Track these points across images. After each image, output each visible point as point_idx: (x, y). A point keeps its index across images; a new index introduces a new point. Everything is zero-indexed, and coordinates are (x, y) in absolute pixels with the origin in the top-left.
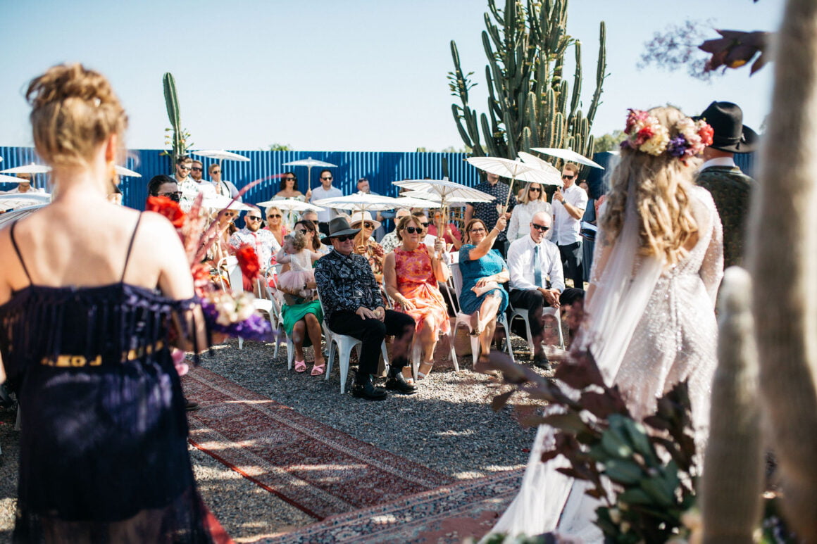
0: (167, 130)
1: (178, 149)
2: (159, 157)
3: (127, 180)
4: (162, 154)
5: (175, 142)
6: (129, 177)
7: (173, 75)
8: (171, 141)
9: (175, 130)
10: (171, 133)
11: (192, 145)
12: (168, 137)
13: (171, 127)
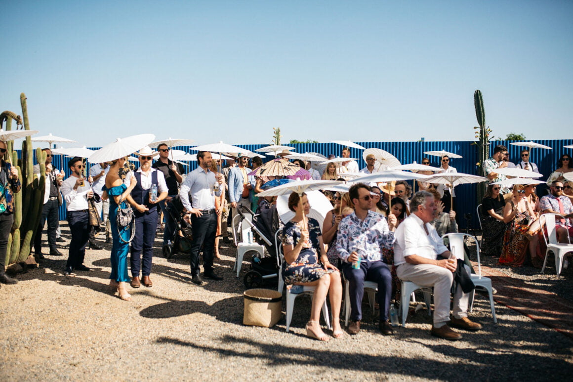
0: (475, 128)
1: (484, 140)
2: (470, 146)
3: (452, 160)
4: (472, 144)
5: (481, 136)
6: (453, 159)
7: (481, 91)
8: (479, 135)
9: (481, 128)
10: (479, 130)
11: (493, 137)
12: (477, 133)
13: (479, 126)
